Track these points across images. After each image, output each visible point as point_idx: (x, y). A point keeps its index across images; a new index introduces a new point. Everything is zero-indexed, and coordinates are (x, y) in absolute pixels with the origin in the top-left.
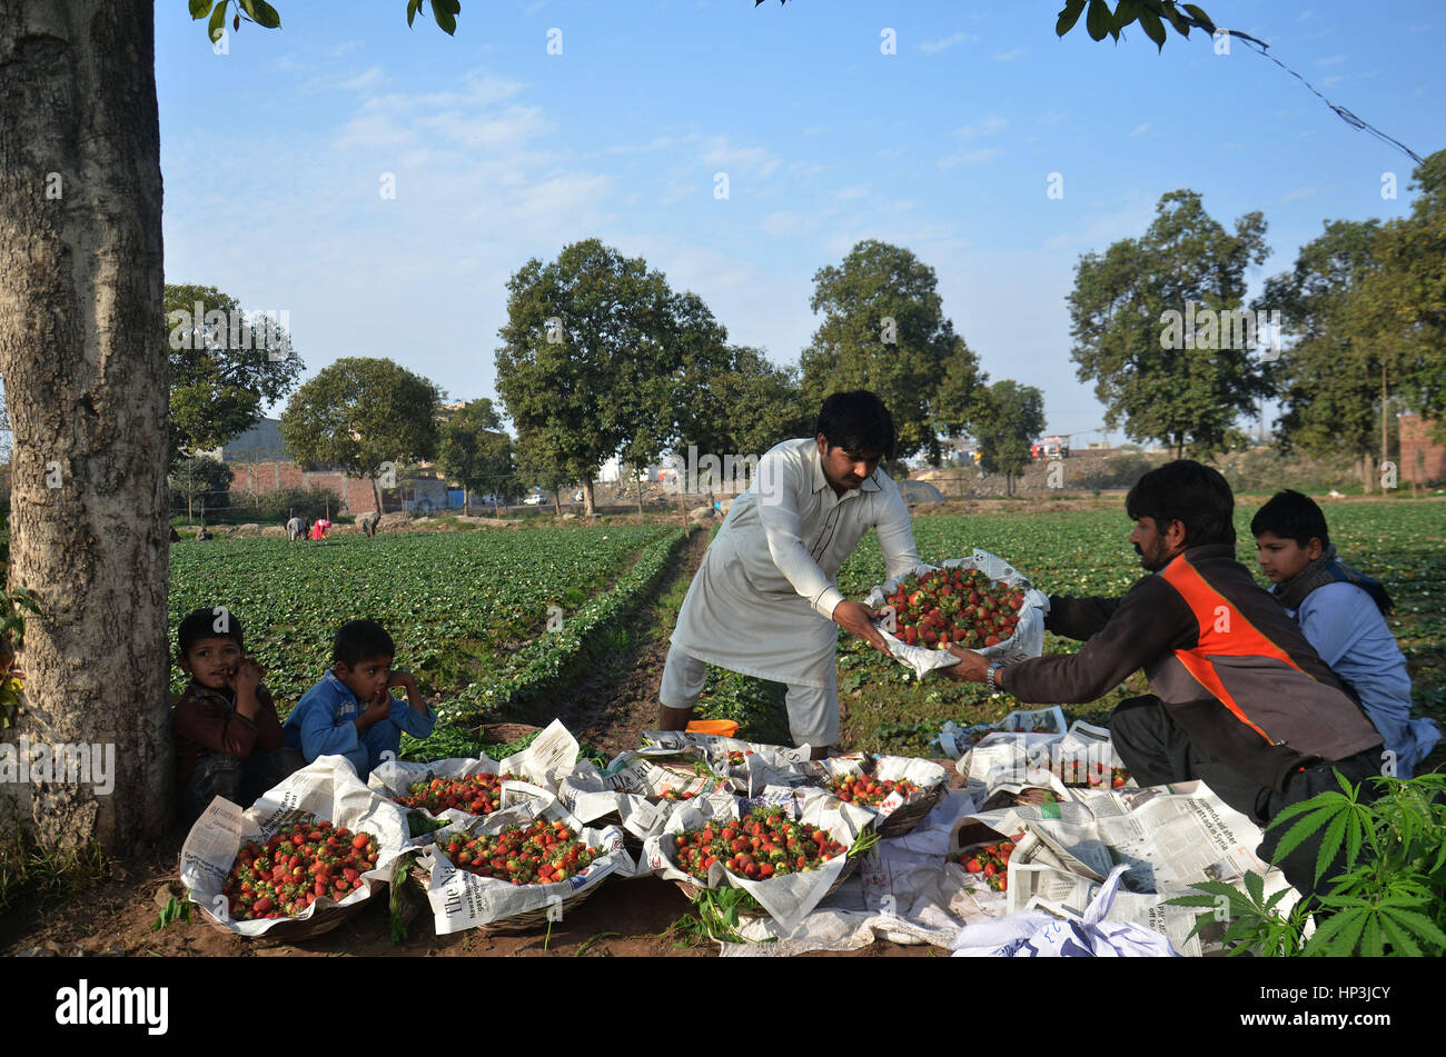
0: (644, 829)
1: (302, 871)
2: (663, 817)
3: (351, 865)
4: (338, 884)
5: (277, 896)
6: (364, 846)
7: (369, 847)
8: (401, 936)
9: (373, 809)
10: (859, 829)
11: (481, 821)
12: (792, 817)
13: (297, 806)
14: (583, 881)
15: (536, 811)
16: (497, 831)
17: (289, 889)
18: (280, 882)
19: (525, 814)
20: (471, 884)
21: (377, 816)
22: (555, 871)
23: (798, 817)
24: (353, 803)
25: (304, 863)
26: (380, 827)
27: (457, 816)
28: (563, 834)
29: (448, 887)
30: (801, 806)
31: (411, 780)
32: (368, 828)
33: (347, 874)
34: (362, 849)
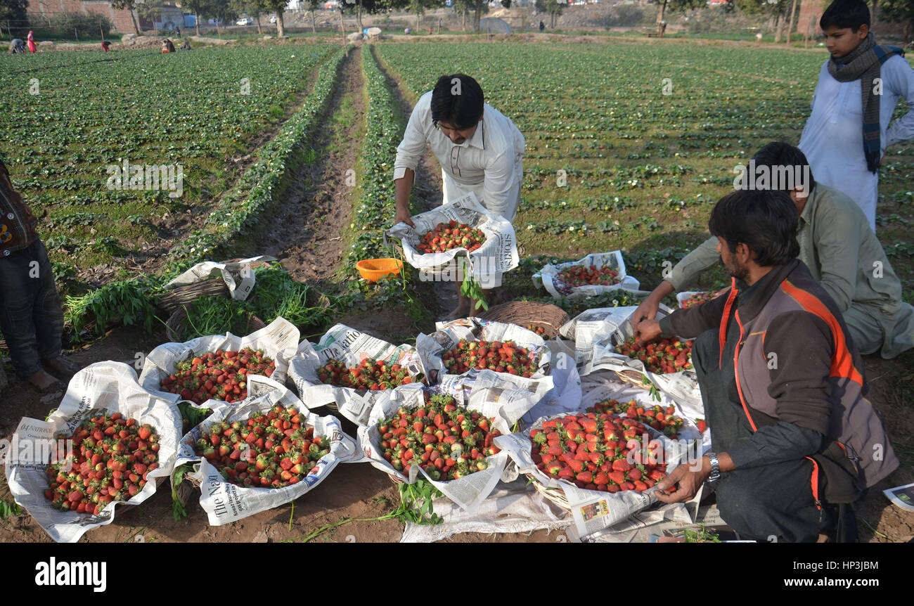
0: (356, 415)
1: (102, 468)
2: (368, 405)
3: (139, 460)
4: (131, 477)
5: (86, 488)
6: (148, 437)
7: (152, 439)
8: (181, 515)
9: (151, 405)
10: (514, 422)
11: (233, 410)
12: (462, 403)
13: (92, 406)
14: (316, 480)
15: (274, 401)
16: (246, 416)
17: (95, 483)
18: (86, 476)
19: (266, 403)
20: (232, 495)
21: (155, 411)
22: (293, 465)
23: (466, 403)
24: (136, 401)
25: (103, 460)
26: (158, 420)
27: (215, 406)
28: (296, 419)
29: (214, 497)
30: (468, 395)
31: (176, 360)
32: (149, 421)
33: (138, 468)
34: (146, 441)
